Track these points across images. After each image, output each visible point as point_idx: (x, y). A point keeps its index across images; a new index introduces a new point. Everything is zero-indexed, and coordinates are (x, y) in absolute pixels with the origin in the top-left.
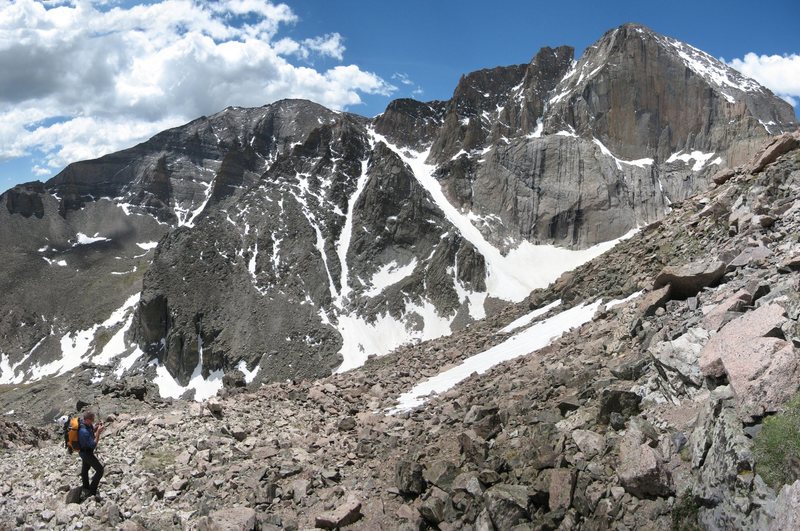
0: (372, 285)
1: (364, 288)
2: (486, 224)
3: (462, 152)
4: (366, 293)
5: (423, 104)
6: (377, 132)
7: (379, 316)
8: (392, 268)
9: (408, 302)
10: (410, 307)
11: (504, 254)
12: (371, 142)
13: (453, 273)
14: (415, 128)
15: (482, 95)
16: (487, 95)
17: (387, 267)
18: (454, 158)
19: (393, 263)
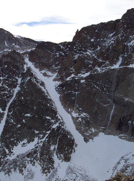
0: (12, 152)
1: (8, 154)
2: (80, 119)
3: (73, 76)
4: (8, 157)
5: (57, 44)
6: (30, 60)
7: (12, 170)
8: (24, 144)
9: (28, 163)
10: (29, 166)
11: (86, 140)
12: (25, 67)
13: (55, 149)
14: (51, 59)
15: (90, 40)
16: (92, 40)
17: (22, 143)
18: (68, 79)
19: (25, 141)
